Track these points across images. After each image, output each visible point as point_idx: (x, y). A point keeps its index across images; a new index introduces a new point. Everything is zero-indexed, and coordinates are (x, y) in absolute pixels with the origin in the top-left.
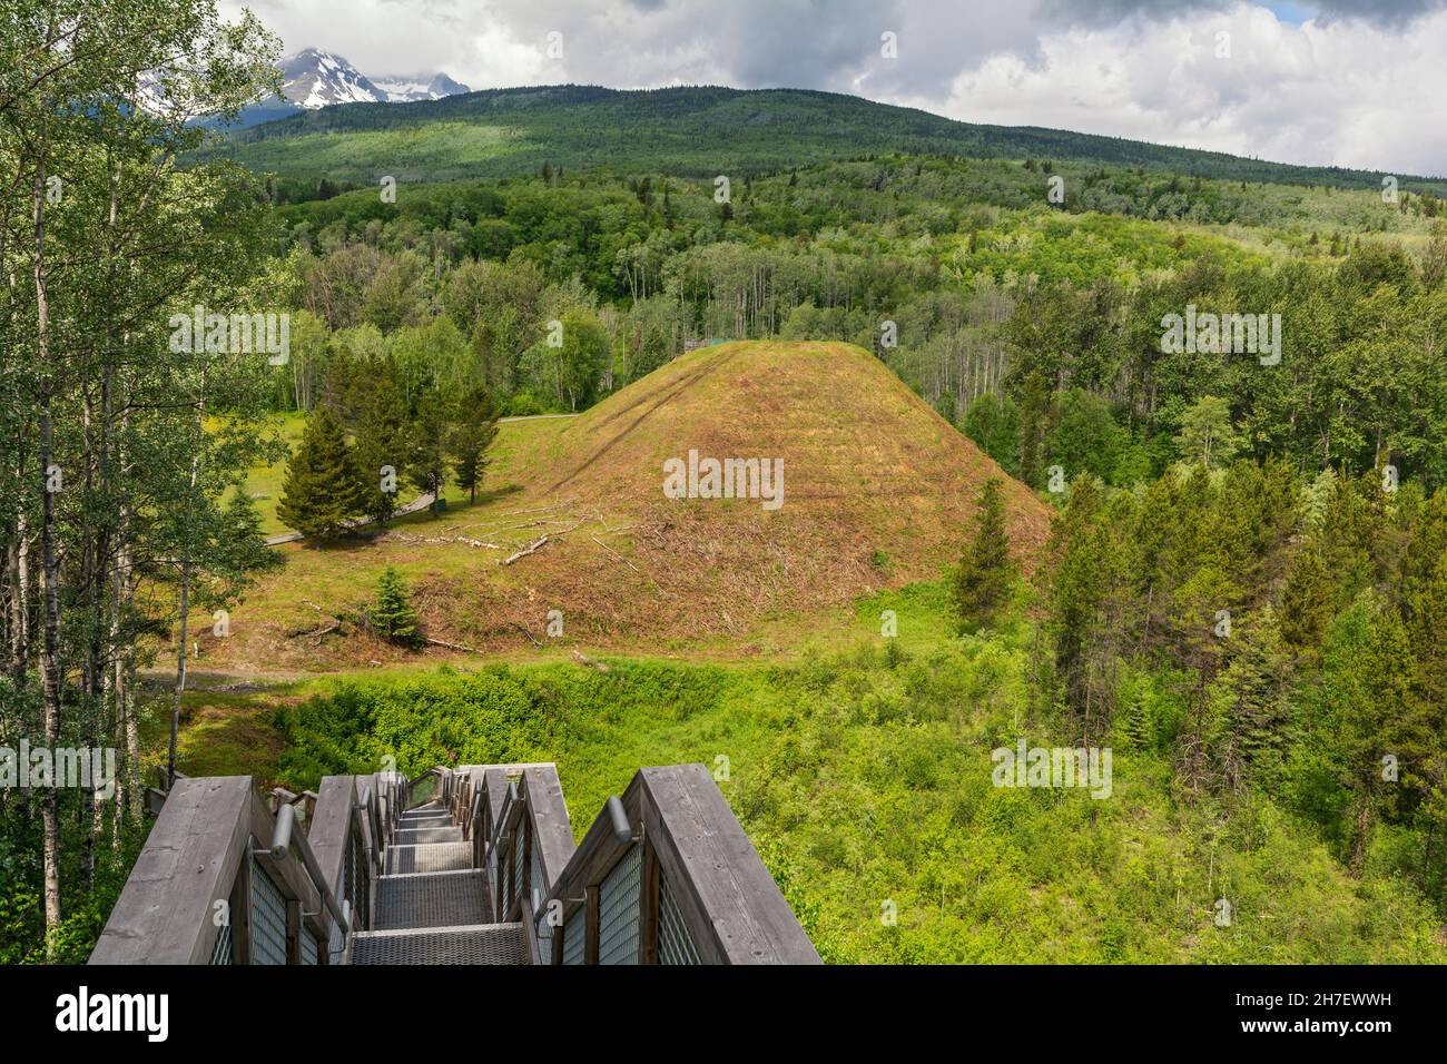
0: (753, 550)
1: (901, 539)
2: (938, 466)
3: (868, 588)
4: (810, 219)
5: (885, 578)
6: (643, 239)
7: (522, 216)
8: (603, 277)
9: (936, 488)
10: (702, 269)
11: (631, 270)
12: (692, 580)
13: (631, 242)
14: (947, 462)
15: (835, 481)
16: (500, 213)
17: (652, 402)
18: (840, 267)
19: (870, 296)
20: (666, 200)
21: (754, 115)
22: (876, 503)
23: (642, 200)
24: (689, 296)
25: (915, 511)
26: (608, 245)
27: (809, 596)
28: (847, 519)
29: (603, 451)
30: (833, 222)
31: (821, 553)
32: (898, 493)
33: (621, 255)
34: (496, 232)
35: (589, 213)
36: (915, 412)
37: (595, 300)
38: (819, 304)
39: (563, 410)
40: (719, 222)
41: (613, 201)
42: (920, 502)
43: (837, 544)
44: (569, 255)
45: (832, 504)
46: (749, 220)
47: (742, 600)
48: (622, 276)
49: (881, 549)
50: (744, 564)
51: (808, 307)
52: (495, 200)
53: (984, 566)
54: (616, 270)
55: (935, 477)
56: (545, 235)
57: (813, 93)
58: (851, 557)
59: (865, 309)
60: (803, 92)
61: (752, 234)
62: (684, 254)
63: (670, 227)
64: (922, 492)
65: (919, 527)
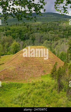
0: (29, 70)
1: (47, 69)
2: (53, 60)
3: (43, 74)
4: (49, 29)
5: (45, 73)
6: (27, 33)
7: (12, 30)
8: (22, 37)
9: (52, 63)
10: (34, 36)
11: (26, 36)
12: (22, 74)
13: (25, 33)
14: (54, 60)
15: (40, 62)
16: (10, 30)
17: (20, 53)
18: (51, 36)
19: (55, 39)
20: (30, 28)
21: (44, 16)
22: (45, 65)
23: (27, 28)
24: (32, 39)
25: (49, 65)
26: (23, 33)
27: (36, 75)
28: (41, 67)
29: (14, 59)
30: (51, 30)
31: (38, 70)
32: (47, 63)
33: (24, 35)
34: (9, 32)
35: (21, 29)
36: (50, 54)
37: (21, 40)
38: (48, 40)
39: (13, 54)
40: (37, 30)
41: (24, 28)
42: (50, 64)
43: (39, 69)
44: (18, 35)
45: (39, 65)
46: (41, 30)
47: (28, 76)
48: (24, 37)
49: (45, 70)
50: (28, 72)
51: (47, 41)
52: (9, 28)
53: (54, 72)
54: (24, 36)
55: (52, 62)
56: (15, 32)
57: (52, 13)
58: (41, 71)
59: (54, 41)
60: (50, 13)
61: (41, 32)
62: (32, 34)
63: (31, 31)
64: (50, 63)
65: (50, 67)
